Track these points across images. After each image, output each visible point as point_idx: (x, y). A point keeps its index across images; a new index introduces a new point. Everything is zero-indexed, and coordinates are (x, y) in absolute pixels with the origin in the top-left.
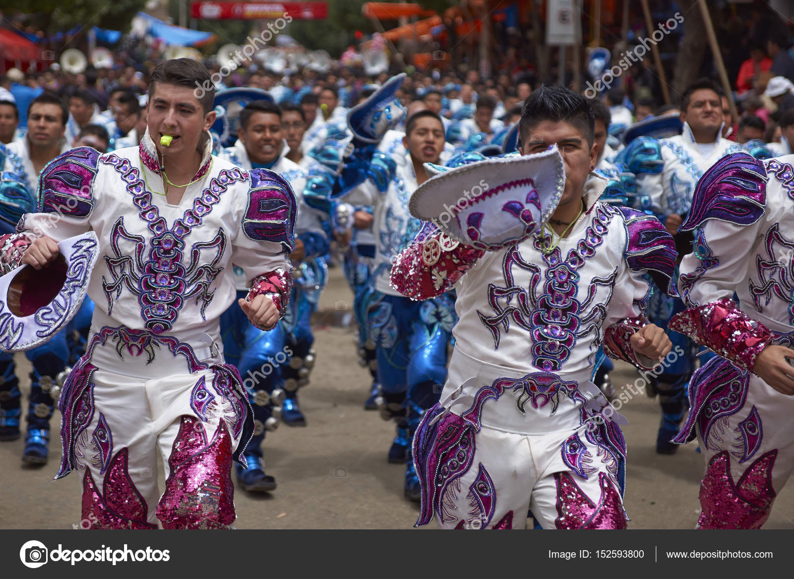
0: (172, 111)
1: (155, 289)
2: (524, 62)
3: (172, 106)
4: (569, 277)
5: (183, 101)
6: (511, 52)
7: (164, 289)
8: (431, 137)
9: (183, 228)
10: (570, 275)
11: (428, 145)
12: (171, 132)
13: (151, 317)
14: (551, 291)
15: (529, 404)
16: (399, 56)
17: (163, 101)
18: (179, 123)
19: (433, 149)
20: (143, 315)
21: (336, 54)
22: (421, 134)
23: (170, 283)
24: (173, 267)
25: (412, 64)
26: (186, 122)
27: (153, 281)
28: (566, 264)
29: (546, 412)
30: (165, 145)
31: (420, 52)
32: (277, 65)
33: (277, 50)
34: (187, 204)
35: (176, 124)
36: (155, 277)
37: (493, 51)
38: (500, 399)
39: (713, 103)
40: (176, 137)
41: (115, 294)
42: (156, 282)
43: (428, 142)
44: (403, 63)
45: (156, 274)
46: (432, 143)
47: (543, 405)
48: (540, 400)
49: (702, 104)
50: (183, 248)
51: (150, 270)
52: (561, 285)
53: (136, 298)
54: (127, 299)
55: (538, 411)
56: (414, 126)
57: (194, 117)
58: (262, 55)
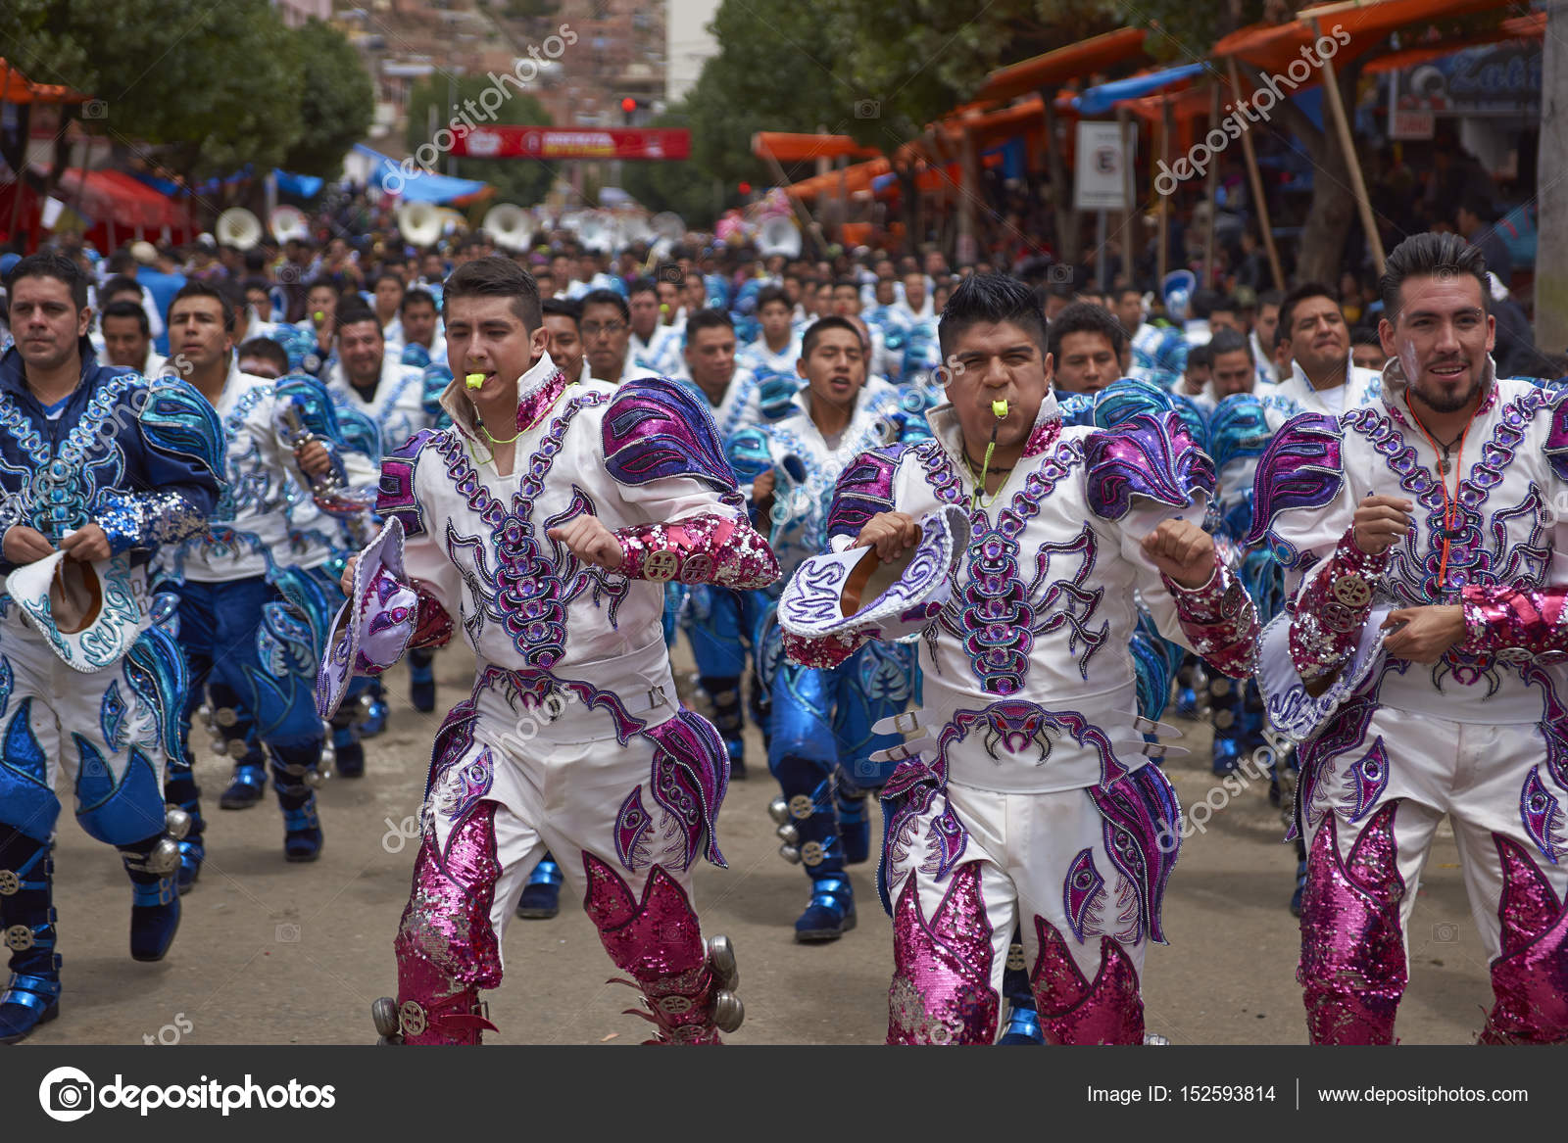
0: (476, 335)
1: (519, 606)
2: (1033, 241)
3: (475, 327)
4: (1004, 550)
5: (491, 318)
6: (1010, 223)
7: (531, 601)
8: (844, 361)
9: (524, 507)
10: (1005, 546)
11: (839, 374)
12: (478, 368)
13: (530, 647)
14: (981, 575)
15: (1000, 747)
16: (815, 227)
17: (461, 325)
18: (489, 351)
19: (847, 381)
20: (518, 650)
21: (706, 222)
22: (828, 356)
23: (538, 589)
24: (533, 565)
25: (840, 242)
26: (499, 347)
27: (513, 594)
28: (998, 531)
29: (1030, 758)
30: (475, 388)
31: (851, 220)
32: (599, 239)
33: (602, 215)
34: (522, 465)
35: (485, 353)
36: (515, 588)
37: (980, 219)
38: (967, 739)
39: (1328, 318)
40: (490, 374)
41: (476, 631)
42: (518, 594)
43: (838, 369)
44: (822, 238)
45: (515, 583)
46: (846, 370)
47: (1023, 748)
48: (1016, 742)
49: (1313, 321)
50: (533, 534)
51: (505, 581)
52: (993, 563)
53: (500, 626)
54: (491, 633)
55: (1016, 756)
56: (816, 343)
57: (508, 340)
58: (572, 222)
